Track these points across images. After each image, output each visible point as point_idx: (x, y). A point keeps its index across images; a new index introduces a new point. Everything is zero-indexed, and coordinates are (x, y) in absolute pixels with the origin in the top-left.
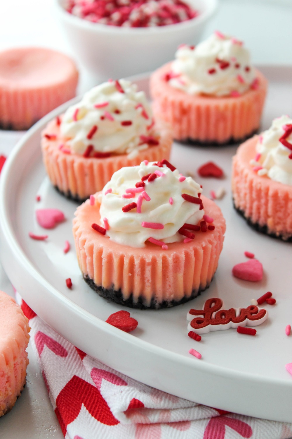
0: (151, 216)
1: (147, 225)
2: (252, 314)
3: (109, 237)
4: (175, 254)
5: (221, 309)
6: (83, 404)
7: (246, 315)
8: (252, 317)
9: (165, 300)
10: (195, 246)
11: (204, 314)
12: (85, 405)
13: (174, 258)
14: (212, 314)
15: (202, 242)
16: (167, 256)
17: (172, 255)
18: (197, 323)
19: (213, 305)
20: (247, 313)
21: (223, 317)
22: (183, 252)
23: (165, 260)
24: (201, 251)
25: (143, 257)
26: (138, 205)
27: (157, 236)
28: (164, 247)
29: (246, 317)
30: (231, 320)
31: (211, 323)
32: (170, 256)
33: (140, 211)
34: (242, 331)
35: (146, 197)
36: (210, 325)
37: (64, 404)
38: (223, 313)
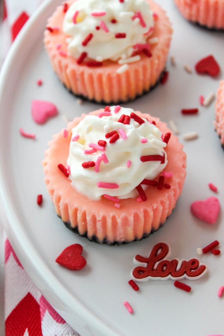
0: (108, 177)
1: (102, 185)
2: (191, 269)
3: (71, 181)
4: (125, 215)
5: (165, 259)
6: (27, 330)
7: (186, 270)
8: (191, 274)
9: (116, 241)
10: (146, 208)
11: (148, 263)
12: (29, 331)
13: (123, 218)
14: (155, 263)
15: (153, 203)
16: (117, 217)
17: (122, 216)
18: (139, 272)
19: (160, 251)
20: (187, 269)
21: (165, 268)
22: (133, 215)
23: (114, 219)
24: (151, 213)
25: (95, 215)
26: (96, 165)
27: (112, 193)
28: (117, 206)
29: (185, 272)
30: (170, 273)
31: (151, 275)
32: (119, 216)
33: (97, 171)
34: (179, 285)
35: (105, 158)
36: (149, 277)
37: (10, 329)
38: (165, 264)
